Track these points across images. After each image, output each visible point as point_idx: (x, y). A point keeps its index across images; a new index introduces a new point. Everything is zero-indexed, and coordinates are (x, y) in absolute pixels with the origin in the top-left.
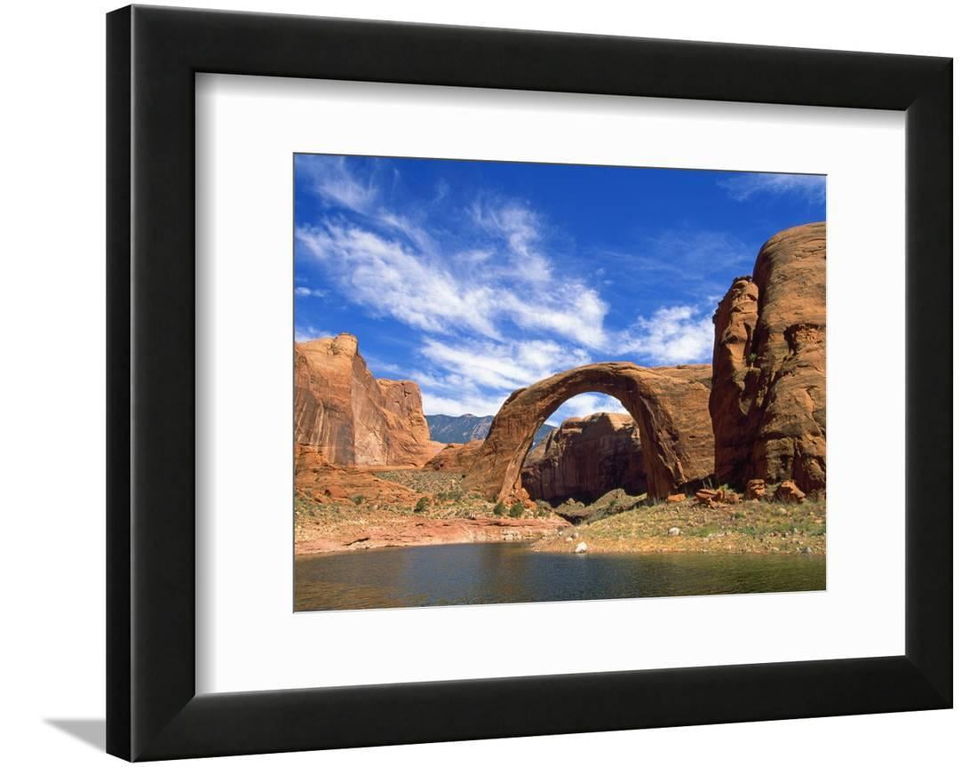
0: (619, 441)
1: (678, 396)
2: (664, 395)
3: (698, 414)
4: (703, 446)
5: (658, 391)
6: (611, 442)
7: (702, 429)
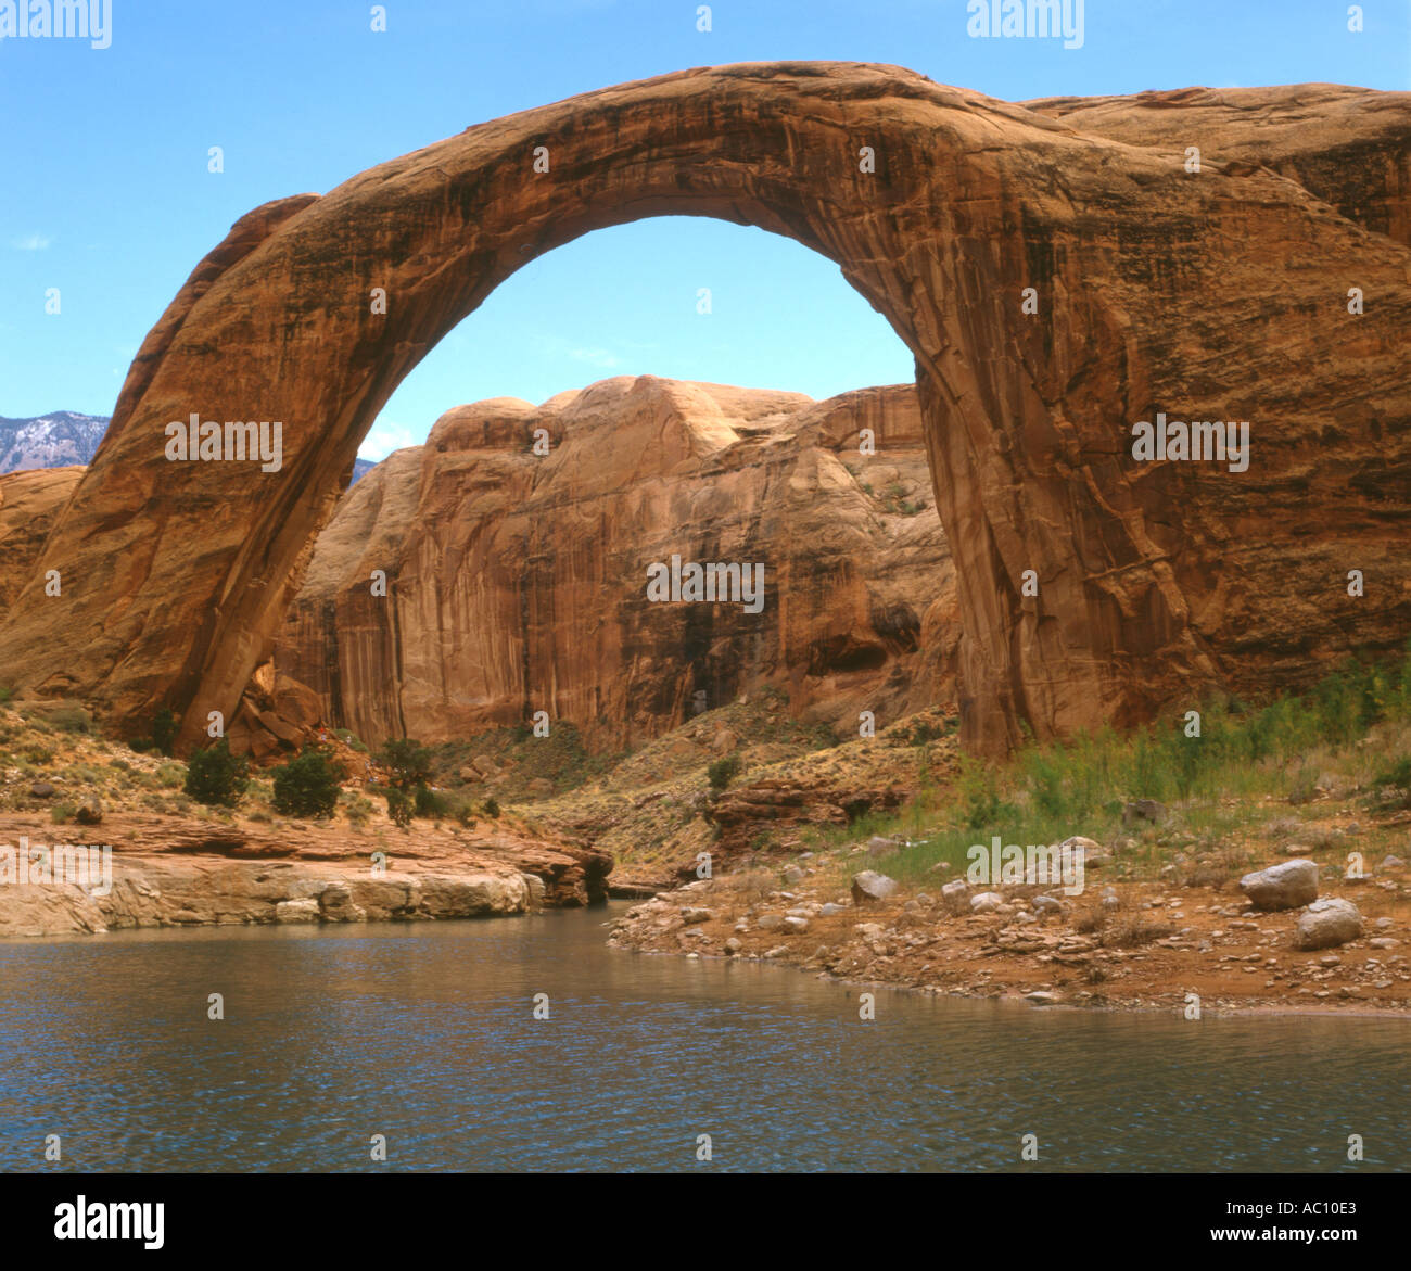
0: (723, 502)
1: (1165, 233)
2: (1085, 229)
3: (1272, 329)
4: (1299, 485)
5: (1060, 209)
6: (681, 508)
7: (1296, 403)
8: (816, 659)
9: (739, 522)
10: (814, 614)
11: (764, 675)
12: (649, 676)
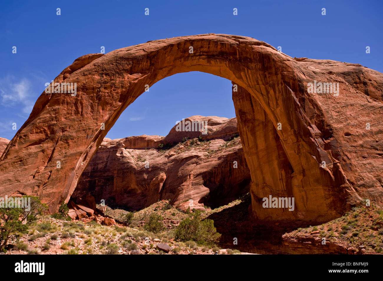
3: (347, 109)
4: (361, 146)
7: (356, 126)
8: (122, 191)
9: (102, 163)
10: (122, 182)
11: (108, 195)
12: (80, 195)
